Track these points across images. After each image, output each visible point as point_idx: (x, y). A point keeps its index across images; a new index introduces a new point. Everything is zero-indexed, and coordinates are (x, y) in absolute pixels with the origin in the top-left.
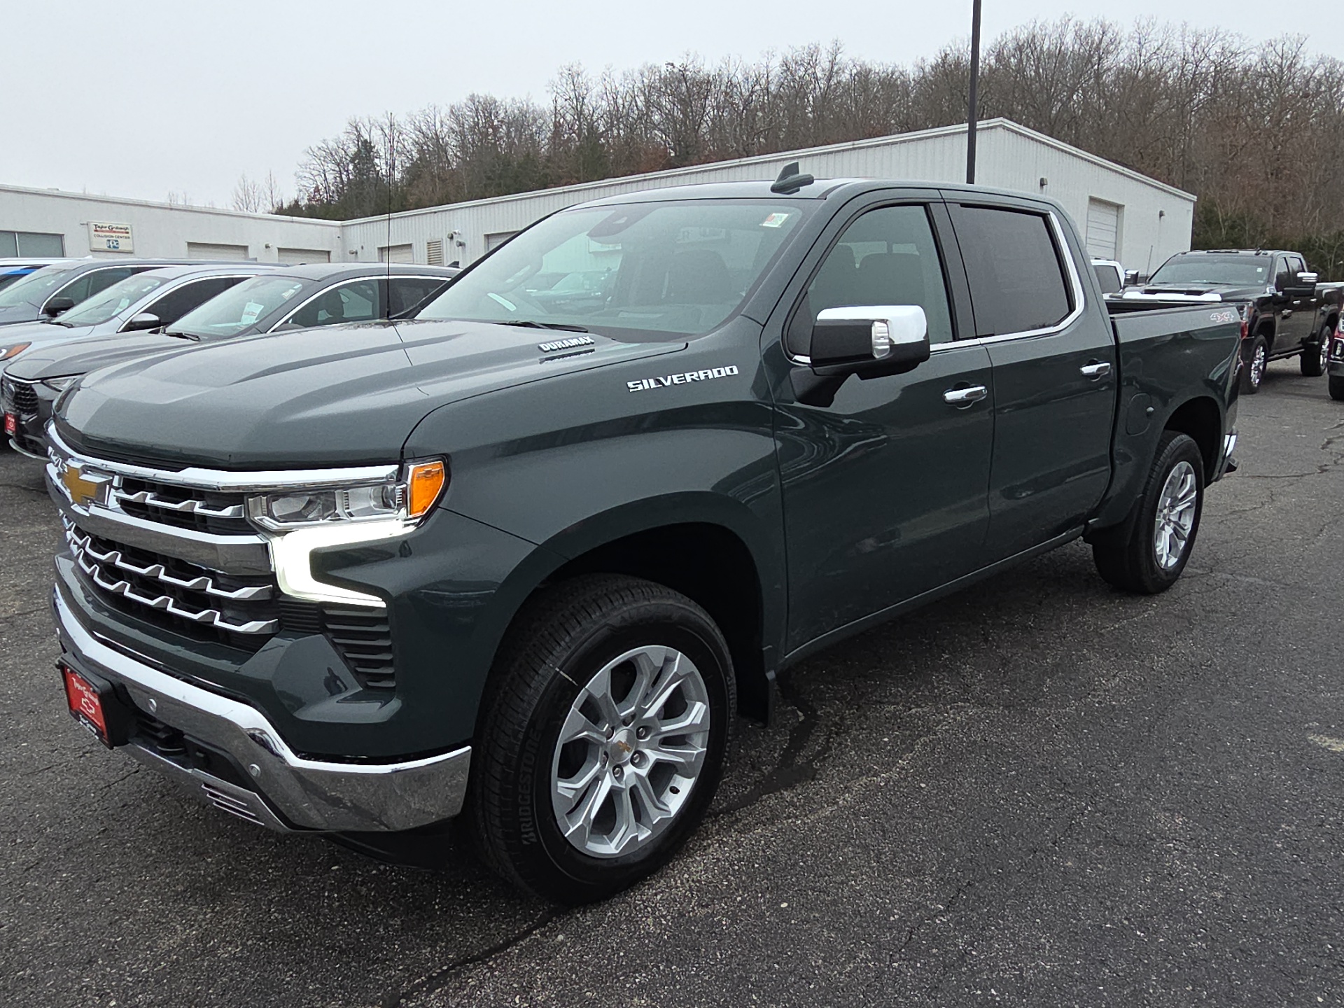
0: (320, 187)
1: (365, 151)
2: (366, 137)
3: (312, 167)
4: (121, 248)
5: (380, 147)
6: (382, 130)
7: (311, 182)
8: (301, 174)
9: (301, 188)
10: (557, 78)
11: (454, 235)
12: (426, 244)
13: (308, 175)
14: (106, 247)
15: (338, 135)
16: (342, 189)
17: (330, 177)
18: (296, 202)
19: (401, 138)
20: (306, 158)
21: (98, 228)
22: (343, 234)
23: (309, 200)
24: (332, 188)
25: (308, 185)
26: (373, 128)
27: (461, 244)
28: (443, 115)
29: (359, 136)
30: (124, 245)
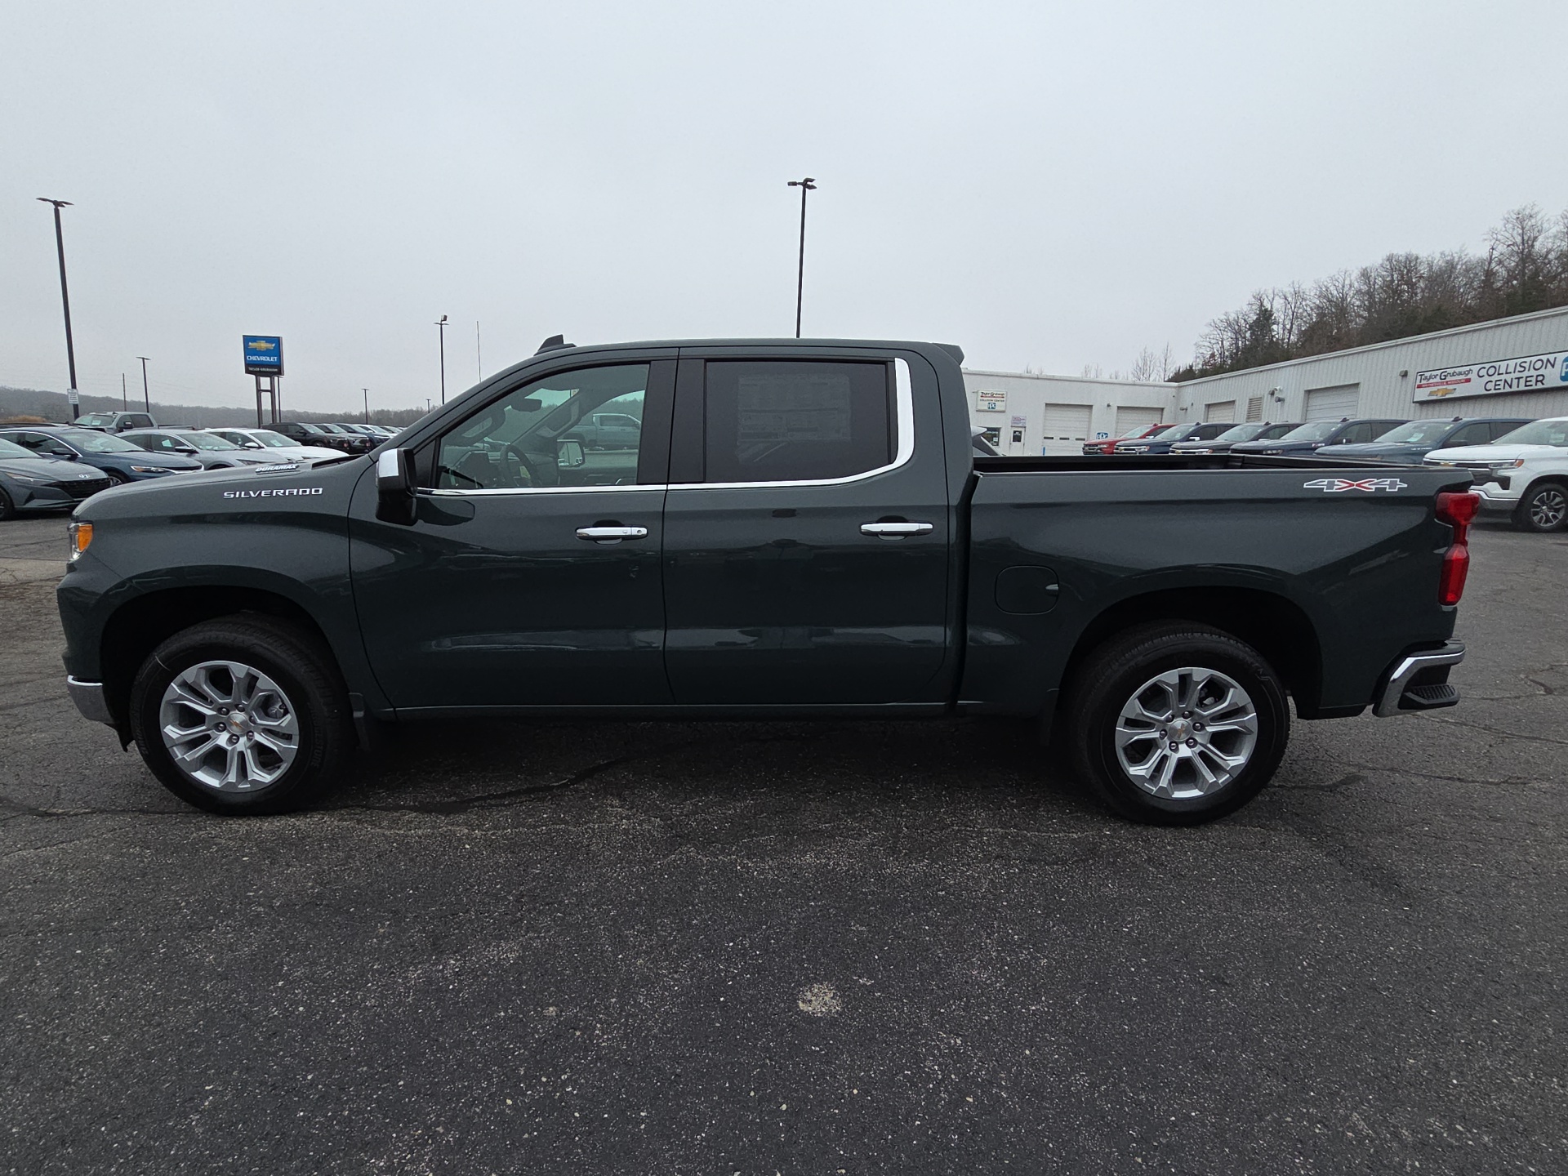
0: (1216, 353)
1: (1265, 318)
2: (1268, 307)
3: (1212, 337)
4: (997, 409)
5: (1278, 315)
6: (1286, 299)
7: (1208, 349)
8: (1201, 343)
9: (1199, 355)
10: (1500, 225)
11: (1276, 392)
12: (1248, 401)
13: (1207, 344)
14: (986, 408)
15: (1241, 307)
16: (1236, 354)
17: (1226, 344)
18: (1191, 367)
19: (1304, 303)
20: (1207, 330)
21: (984, 395)
22: (1178, 393)
23: (1203, 365)
24: (1227, 353)
25: (1205, 352)
26: (1277, 298)
27: (1279, 400)
28: (1353, 278)
29: (1262, 305)
30: (999, 406)
